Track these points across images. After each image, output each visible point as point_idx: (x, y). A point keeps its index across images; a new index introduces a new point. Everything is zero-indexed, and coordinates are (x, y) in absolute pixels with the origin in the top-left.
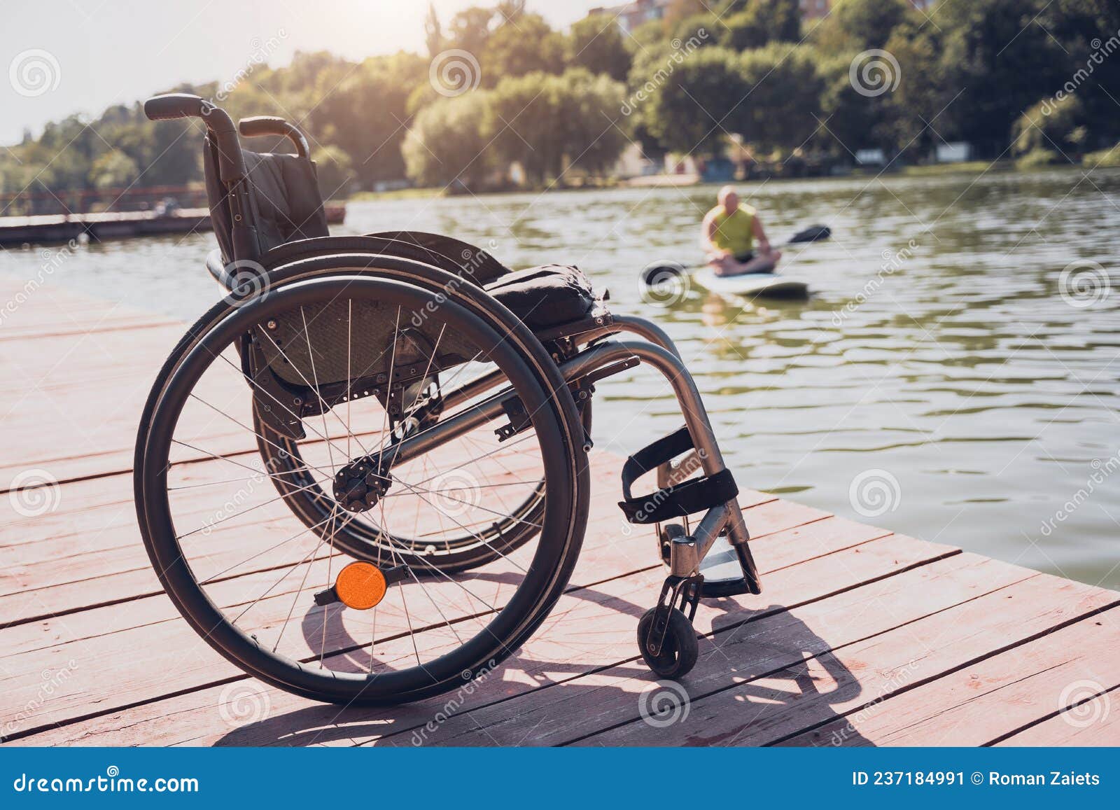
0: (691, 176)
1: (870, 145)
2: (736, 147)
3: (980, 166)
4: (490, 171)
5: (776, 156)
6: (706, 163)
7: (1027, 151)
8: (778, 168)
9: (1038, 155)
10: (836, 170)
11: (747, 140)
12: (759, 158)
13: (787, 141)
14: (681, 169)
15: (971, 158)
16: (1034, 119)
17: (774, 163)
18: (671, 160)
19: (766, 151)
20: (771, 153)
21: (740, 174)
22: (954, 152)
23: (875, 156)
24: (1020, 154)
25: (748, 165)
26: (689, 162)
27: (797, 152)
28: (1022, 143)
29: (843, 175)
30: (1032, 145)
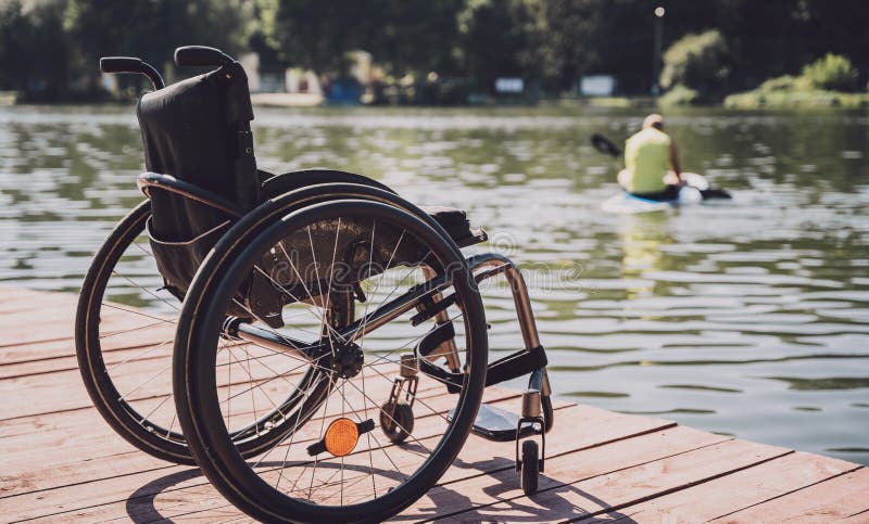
0: (314, 97)
1: (511, 74)
2: (363, 67)
3: (622, 102)
4: (76, 76)
5: (408, 80)
6: (332, 82)
7: (670, 88)
8: (410, 93)
9: (682, 93)
10: (473, 98)
11: (376, 60)
12: (390, 80)
13: (419, 63)
14: (303, 87)
15: (616, 93)
16: (678, 54)
17: (407, 87)
18: (293, 76)
19: (398, 73)
20: (404, 76)
21: (368, 97)
22: (597, 86)
23: (515, 85)
24: (663, 91)
25: (378, 87)
26: (312, 79)
27: (432, 77)
28: (665, 81)
29: (480, 105)
30: (675, 81)
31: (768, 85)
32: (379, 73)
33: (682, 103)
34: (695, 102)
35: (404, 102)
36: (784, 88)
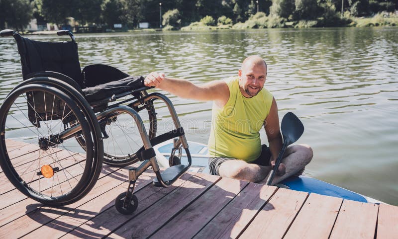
1: (118, 22)
2: (72, 22)
3: (152, 30)
5: (87, 25)
6: (61, 27)
7: (165, 26)
8: (88, 29)
9: (169, 27)
10: (107, 30)
11: (76, 20)
12: (81, 25)
13: (90, 20)
14: (52, 29)
15: (149, 27)
16: (167, 16)
17: (86, 27)
18: (49, 25)
19: (83, 23)
20: (85, 24)
21: (74, 31)
22: (144, 25)
23: (120, 26)
24: (163, 27)
25: (77, 27)
26: (55, 26)
27: (94, 24)
28: (164, 24)
29: (110, 32)
30: (166, 24)
31: (192, 24)
32: (77, 23)
33: (169, 30)
34: (172, 29)
35: (86, 32)
36: (196, 25)
